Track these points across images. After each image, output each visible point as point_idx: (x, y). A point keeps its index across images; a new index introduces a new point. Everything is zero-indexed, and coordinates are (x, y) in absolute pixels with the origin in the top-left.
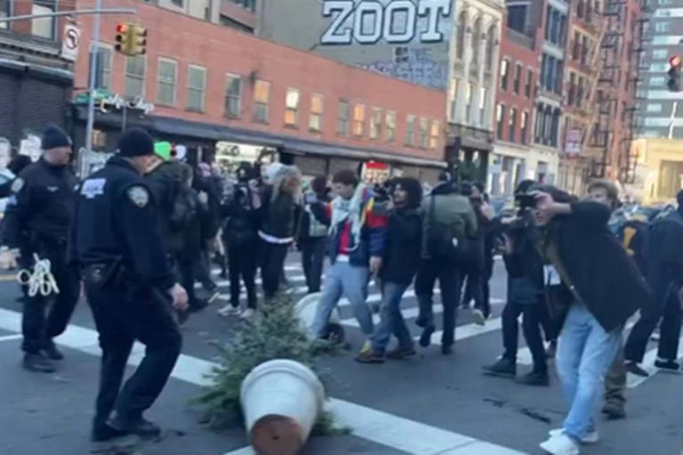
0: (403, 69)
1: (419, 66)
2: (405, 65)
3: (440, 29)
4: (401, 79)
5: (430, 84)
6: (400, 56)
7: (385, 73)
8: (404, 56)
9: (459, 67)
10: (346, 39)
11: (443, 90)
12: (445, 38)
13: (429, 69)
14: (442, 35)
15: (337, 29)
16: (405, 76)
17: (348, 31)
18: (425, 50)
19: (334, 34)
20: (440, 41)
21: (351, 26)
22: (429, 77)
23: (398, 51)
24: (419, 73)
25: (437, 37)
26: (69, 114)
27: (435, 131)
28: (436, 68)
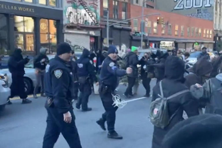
0: (200, 15)
1: (205, 14)
2: (200, 14)
3: (210, 3)
4: (199, 18)
5: (208, 19)
6: (199, 12)
7: (194, 16)
8: (200, 11)
9: (216, 14)
10: (182, 8)
11: (212, 21)
12: (212, 6)
13: (208, 15)
14: (211, 5)
15: (179, 5)
16: (200, 17)
17: (182, 6)
18: (206, 9)
19: (178, 7)
20: (211, 6)
21: (183, 4)
22: (208, 17)
23: (198, 10)
24: (205, 16)
25: (210, 5)
26: (130, 38)
27: (211, 32)
28: (210, 15)
